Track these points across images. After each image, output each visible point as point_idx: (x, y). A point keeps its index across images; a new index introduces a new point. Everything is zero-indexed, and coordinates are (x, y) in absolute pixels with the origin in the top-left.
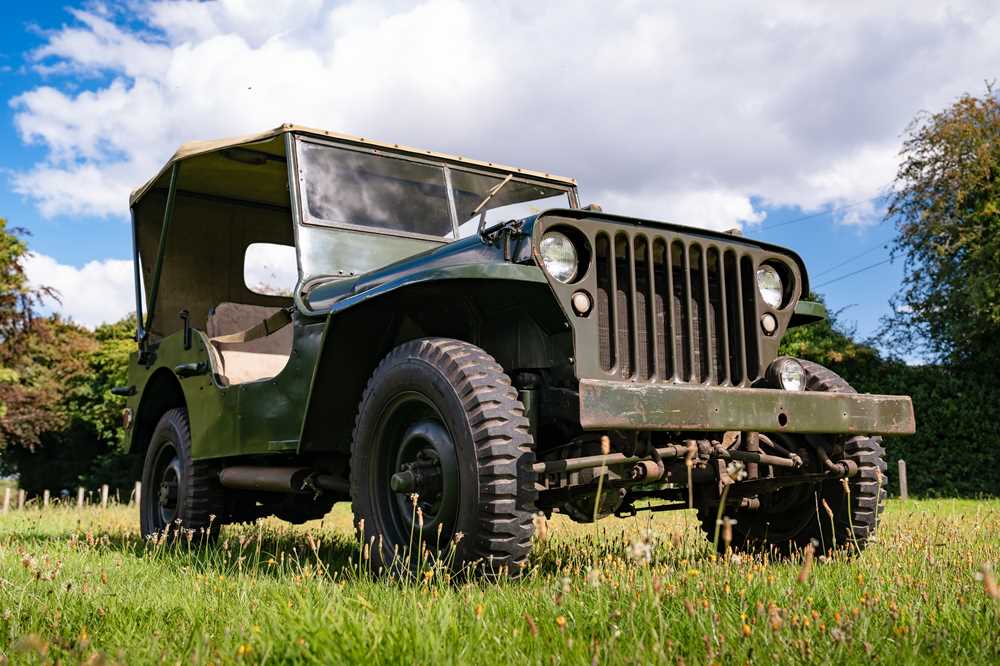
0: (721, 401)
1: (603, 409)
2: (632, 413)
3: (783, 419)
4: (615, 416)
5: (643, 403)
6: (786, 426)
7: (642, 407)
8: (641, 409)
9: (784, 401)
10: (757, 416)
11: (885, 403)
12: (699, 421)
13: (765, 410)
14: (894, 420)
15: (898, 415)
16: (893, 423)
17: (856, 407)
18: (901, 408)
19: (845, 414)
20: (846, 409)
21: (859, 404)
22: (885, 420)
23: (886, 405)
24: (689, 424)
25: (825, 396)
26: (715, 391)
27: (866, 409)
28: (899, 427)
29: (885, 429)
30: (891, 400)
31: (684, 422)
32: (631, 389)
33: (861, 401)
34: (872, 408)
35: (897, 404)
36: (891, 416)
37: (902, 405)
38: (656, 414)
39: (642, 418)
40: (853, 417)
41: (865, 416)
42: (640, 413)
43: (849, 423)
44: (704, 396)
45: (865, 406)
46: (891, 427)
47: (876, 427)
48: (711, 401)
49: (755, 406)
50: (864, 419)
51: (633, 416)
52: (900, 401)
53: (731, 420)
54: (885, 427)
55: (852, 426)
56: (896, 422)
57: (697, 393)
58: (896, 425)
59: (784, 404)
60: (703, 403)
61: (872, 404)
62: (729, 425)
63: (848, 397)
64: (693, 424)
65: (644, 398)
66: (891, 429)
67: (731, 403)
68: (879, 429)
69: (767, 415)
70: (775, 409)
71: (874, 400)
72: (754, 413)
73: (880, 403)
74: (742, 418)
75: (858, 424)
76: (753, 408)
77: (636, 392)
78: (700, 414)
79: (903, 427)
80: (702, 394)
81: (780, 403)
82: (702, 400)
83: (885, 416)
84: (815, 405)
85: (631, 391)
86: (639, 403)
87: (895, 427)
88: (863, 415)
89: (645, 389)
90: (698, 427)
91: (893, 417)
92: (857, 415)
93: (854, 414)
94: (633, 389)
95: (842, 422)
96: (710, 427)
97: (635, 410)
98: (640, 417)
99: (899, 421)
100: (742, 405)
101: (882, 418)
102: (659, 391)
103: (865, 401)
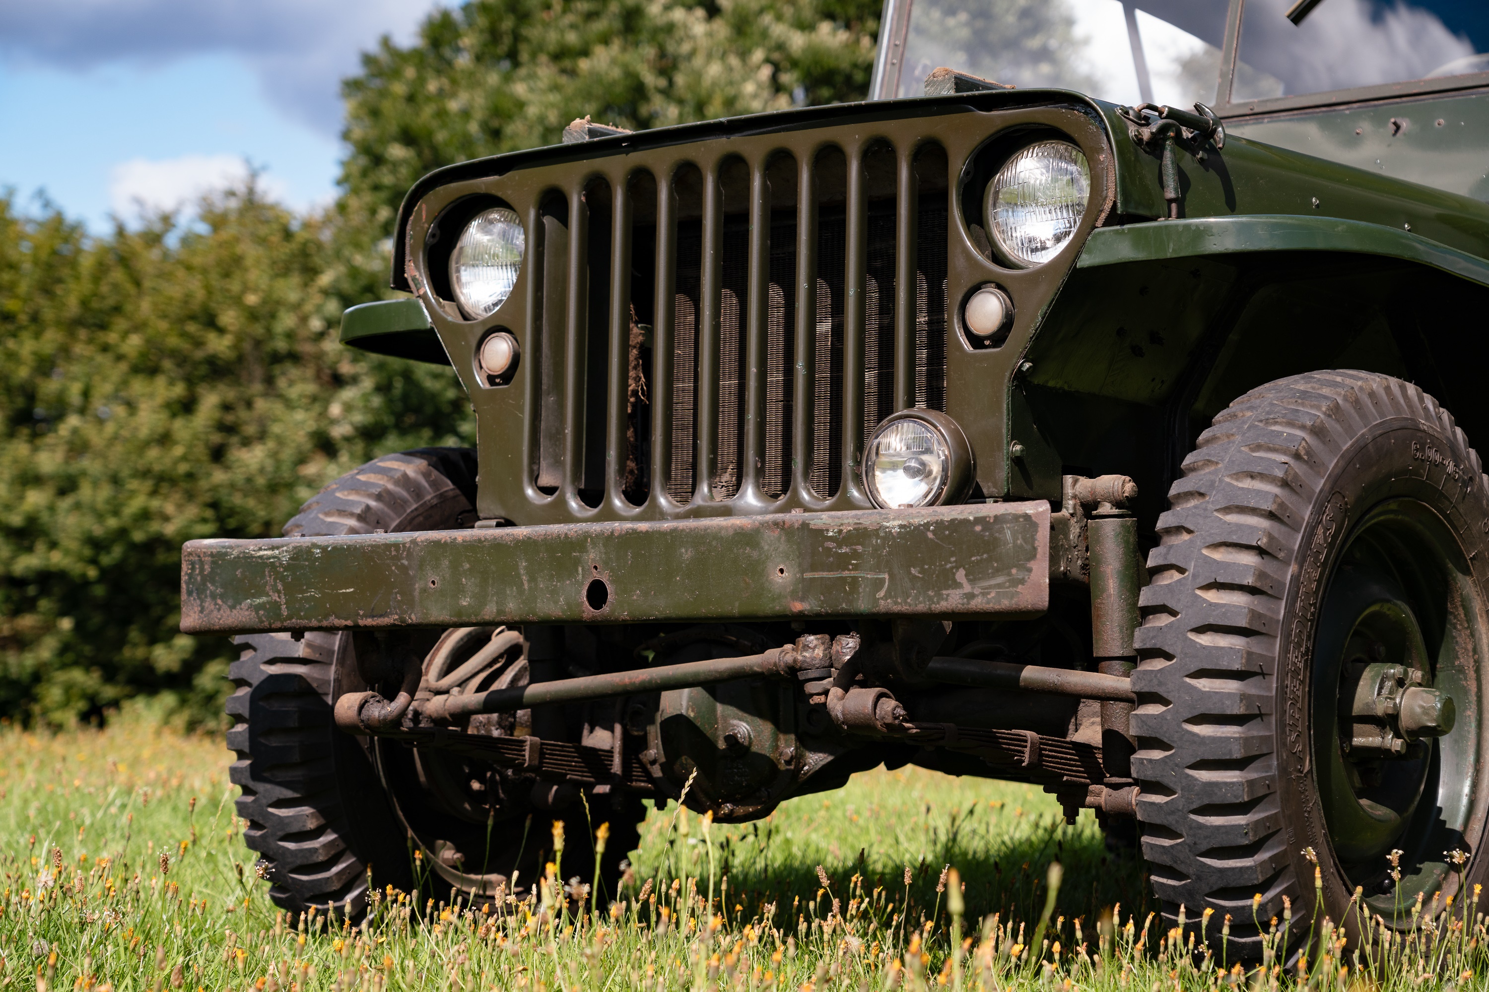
0: (446, 563)
1: (214, 596)
2: (264, 599)
3: (597, 593)
4: (232, 607)
5: (283, 579)
6: (606, 609)
7: (280, 586)
8: (279, 592)
9: (603, 550)
10: (530, 588)
11: (928, 530)
12: (395, 608)
13: (552, 575)
14: (960, 575)
15: (982, 559)
16: (958, 585)
17: (820, 549)
18: (996, 539)
19: (782, 571)
20: (788, 558)
21: (831, 539)
22: (922, 579)
23: (930, 535)
24: (373, 617)
25: (721, 528)
26: (433, 542)
27: (855, 550)
28: (978, 595)
29: (920, 603)
30: (956, 519)
31: (361, 613)
32: (261, 553)
33: (840, 531)
34: (876, 548)
35: (978, 528)
36: (949, 566)
37: (1001, 530)
38: (307, 599)
39: (280, 609)
40: (808, 575)
41: (849, 570)
42: (278, 599)
43: (794, 595)
44: (407, 555)
45: (852, 545)
46: (948, 595)
47: (885, 598)
48: (421, 567)
49: (526, 568)
50: (843, 580)
51: (261, 606)
52: (992, 521)
53: (465, 603)
54: (921, 599)
55: (802, 599)
56: (969, 580)
57: (393, 549)
58: (967, 588)
59: (600, 558)
60: (404, 569)
61: (878, 537)
62: (459, 614)
63: (796, 526)
64: (381, 616)
65: (286, 568)
66: (947, 600)
67: (467, 566)
68: (896, 603)
69: (556, 586)
70: (580, 569)
71: (888, 524)
72: (523, 584)
73: (908, 532)
74: (493, 595)
75: (822, 594)
76: (522, 572)
77: (269, 558)
78: (396, 593)
79: (993, 595)
80: (403, 551)
81: (593, 555)
82: (402, 564)
83: (926, 567)
84: (689, 553)
85: (261, 557)
86: (275, 580)
87: (965, 594)
88: (844, 570)
89: (286, 551)
90: (392, 621)
91: (957, 568)
92: (823, 571)
93: (813, 568)
94: (266, 552)
95: (770, 591)
96: (419, 621)
97: (267, 595)
98: (276, 606)
99: (980, 579)
100: (493, 568)
101: (910, 573)
102: (313, 553)
103: (854, 529)
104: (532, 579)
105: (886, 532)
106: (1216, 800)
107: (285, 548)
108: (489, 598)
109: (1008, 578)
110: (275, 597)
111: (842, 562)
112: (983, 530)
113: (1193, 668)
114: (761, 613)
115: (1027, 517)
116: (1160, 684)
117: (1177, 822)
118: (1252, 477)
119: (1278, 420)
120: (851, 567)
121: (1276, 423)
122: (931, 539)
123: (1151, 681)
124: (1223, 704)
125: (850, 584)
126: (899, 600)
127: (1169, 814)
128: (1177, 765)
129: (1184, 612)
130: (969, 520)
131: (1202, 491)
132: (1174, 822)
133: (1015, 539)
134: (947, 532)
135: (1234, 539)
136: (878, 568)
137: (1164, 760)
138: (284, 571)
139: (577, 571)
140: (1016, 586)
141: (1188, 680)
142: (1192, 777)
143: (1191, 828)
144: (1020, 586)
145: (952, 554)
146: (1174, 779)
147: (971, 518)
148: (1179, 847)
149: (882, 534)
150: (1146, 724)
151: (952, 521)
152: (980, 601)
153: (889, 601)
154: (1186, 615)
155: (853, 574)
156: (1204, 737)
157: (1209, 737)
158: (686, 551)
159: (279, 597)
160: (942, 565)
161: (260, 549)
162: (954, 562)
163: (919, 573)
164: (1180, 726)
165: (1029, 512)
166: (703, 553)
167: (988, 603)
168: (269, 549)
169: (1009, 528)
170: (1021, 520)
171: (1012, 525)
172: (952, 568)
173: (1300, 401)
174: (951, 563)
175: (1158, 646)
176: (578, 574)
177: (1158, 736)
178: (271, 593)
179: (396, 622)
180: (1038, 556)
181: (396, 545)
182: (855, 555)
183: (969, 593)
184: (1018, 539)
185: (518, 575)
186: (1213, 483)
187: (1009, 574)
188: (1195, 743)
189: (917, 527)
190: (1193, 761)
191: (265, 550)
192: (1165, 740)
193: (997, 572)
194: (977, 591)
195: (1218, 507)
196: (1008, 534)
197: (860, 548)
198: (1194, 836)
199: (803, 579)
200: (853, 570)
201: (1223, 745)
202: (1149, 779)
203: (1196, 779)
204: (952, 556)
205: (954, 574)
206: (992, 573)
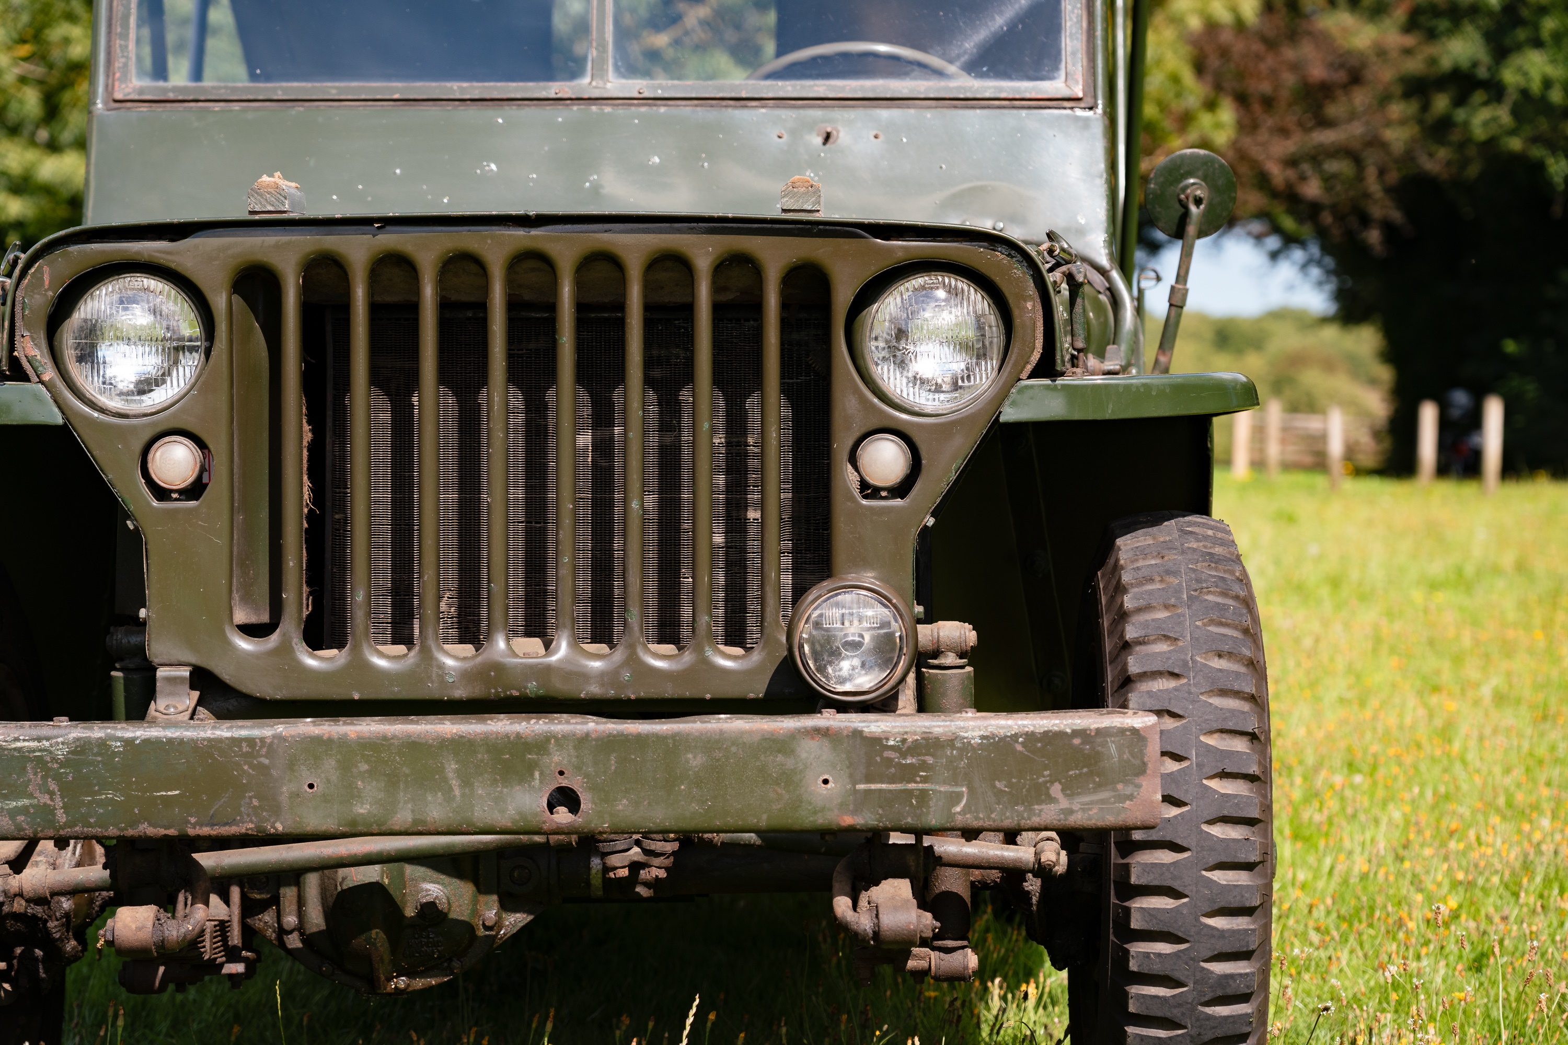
0: (331, 763)
9: (573, 752)
10: (463, 795)
11: (1017, 741)
12: (248, 815)
13: (495, 780)
14: (1056, 790)
15: (1081, 774)
16: (1052, 800)
17: (878, 759)
18: (1098, 753)
19: (826, 782)
20: (834, 767)
21: (892, 748)
22: (1010, 793)
23: (1019, 748)
24: (212, 825)
25: (742, 733)
26: (310, 737)
27: (924, 762)
28: (1077, 811)
29: (1007, 818)
30: (1051, 731)
31: (193, 820)
32: (19, 744)
33: (904, 741)
34: (951, 760)
35: (1077, 741)
36: (1041, 780)
37: (1104, 745)
38: (100, 803)
39: (54, 815)
40: (861, 787)
41: (916, 782)
42: (49, 802)
43: (842, 806)
44: (268, 752)
45: (919, 755)
46: (1041, 811)
47: (963, 812)
48: (292, 765)
49: (457, 771)
50: (910, 793)
51: (24, 810)
52: (1093, 734)
53: (362, 811)
54: (1008, 814)
55: (855, 812)
56: (1066, 795)
57: (244, 745)
58: (1064, 803)
59: (570, 762)
60: (263, 770)
61: (953, 747)
62: (354, 823)
63: (845, 733)
64: (226, 824)
65: (62, 764)
66: (1039, 815)
67: (364, 767)
68: (977, 818)
69: (501, 792)
70: (537, 774)
71: (966, 735)
72: (451, 789)
73: (991, 744)
74: (405, 802)
75: (880, 807)
76: (451, 775)
77: (34, 751)
78: (250, 798)
79: (1095, 811)
80: (261, 747)
81: (557, 758)
82: (259, 763)
83: (1014, 780)
84: (699, 758)
85: (19, 750)
86: (44, 778)
87: (1061, 810)
88: (909, 782)
89: (63, 743)
90: (243, 831)
91: (1052, 782)
92: (882, 782)
93: (869, 779)
94: (26, 744)
95: (810, 803)
96: (287, 830)
97: (31, 796)
98: (48, 811)
99: (1079, 794)
100: (406, 770)
101: (995, 787)
102: (110, 746)
103: (922, 738)
104: (466, 782)
105: (964, 743)
106: (1230, 991)
107: (60, 740)
108: (401, 805)
109: (1113, 794)
110: (45, 799)
111: (908, 774)
112: (1082, 743)
113: (1212, 861)
114: (797, 827)
115: (1134, 731)
116: (1174, 878)
117: (1183, 1014)
118: (1220, 656)
119: (1212, 589)
120: (918, 779)
121: (1209, 592)
122: (1020, 752)
123: (1162, 874)
124: (1243, 896)
125: (917, 797)
126: (981, 816)
127: (1175, 1007)
128: (1192, 959)
129: (1194, 804)
130: (1067, 733)
131: (1176, 671)
132: (1179, 1015)
133: (1120, 753)
134: (1039, 745)
135: (1231, 725)
136: (954, 781)
137: (1177, 954)
138: (61, 768)
139: (532, 775)
140: (1124, 802)
141: (1204, 873)
142: (1208, 970)
143: (1198, 1020)
144: (1128, 802)
145: (1046, 767)
146: (1186, 973)
147: (1069, 731)
148: (1180, 1038)
149: (958, 745)
150: (1156, 918)
151: (1046, 733)
152: (1080, 817)
153: (968, 816)
154: (1197, 806)
155: (921, 786)
156: (1223, 931)
157: (1228, 930)
158: (694, 757)
159: (52, 799)
160: (1034, 779)
161: (17, 739)
162: (1048, 776)
163: (1006, 787)
164: (1197, 920)
165: (1137, 726)
166: (718, 760)
167: (1090, 819)
168: (33, 740)
169: (1113, 742)
170: (1128, 733)
171: (1117, 739)
172: (1047, 782)
173: (1213, 565)
174: (1044, 776)
175: (1168, 839)
176: (533, 779)
177: (1171, 930)
178: (37, 794)
179: (250, 832)
180: (1148, 772)
181: (251, 741)
182: (924, 766)
183: (1067, 809)
184: (1124, 753)
185: (445, 780)
186: (1185, 663)
187: (1115, 790)
188: (1214, 936)
189: (1003, 739)
190: (1210, 954)
191: (24, 740)
192: (1180, 934)
193: (1099, 787)
194: (1076, 807)
195: (1203, 691)
196: (1113, 748)
197: (930, 760)
198: (1200, 1027)
199: (856, 791)
200: (921, 782)
201: (1242, 937)
202: (1155, 973)
203: (1212, 972)
204: (1046, 770)
205: (1048, 789)
206: (1094, 788)
